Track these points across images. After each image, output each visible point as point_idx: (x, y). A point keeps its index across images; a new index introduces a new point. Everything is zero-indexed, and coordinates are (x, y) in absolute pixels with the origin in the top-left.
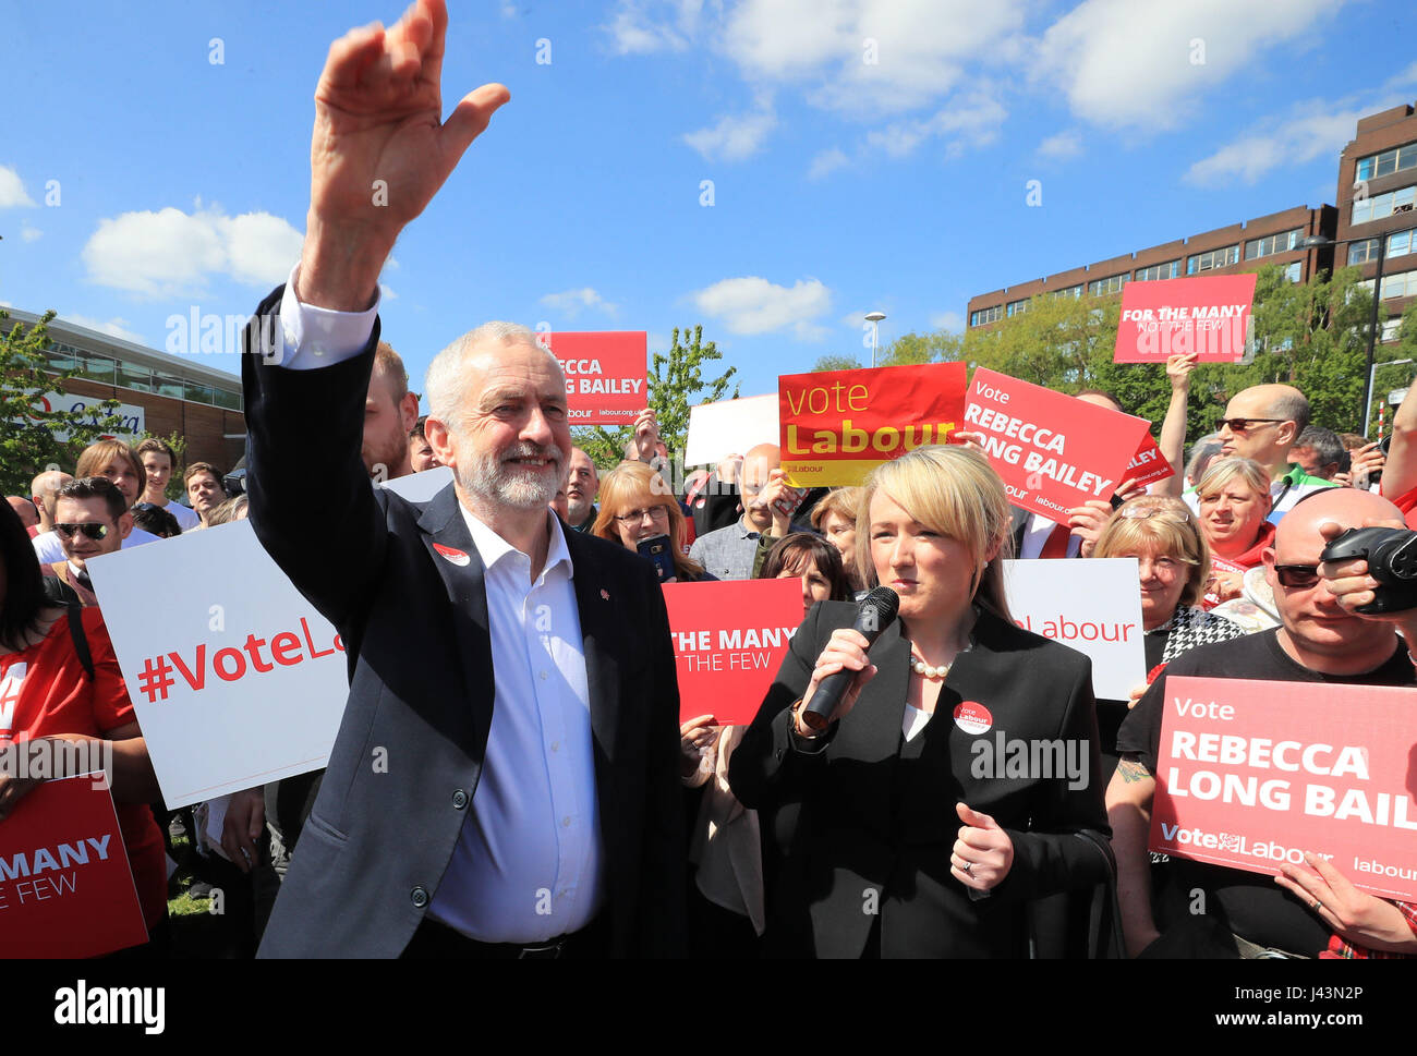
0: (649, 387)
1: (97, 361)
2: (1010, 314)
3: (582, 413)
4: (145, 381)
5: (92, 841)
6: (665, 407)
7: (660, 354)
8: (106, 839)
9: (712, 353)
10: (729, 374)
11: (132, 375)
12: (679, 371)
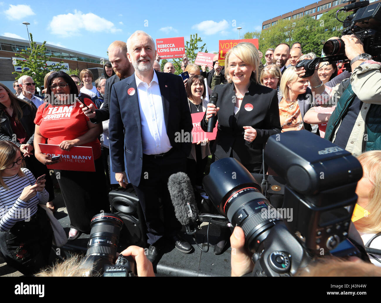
0: (185, 49)
1: (56, 53)
2: (273, 25)
3: (171, 56)
4: (68, 57)
5: (88, 157)
6: (189, 54)
7: (188, 41)
8: (91, 157)
9: (200, 40)
10: (204, 45)
11: (64, 56)
12: (192, 45)
